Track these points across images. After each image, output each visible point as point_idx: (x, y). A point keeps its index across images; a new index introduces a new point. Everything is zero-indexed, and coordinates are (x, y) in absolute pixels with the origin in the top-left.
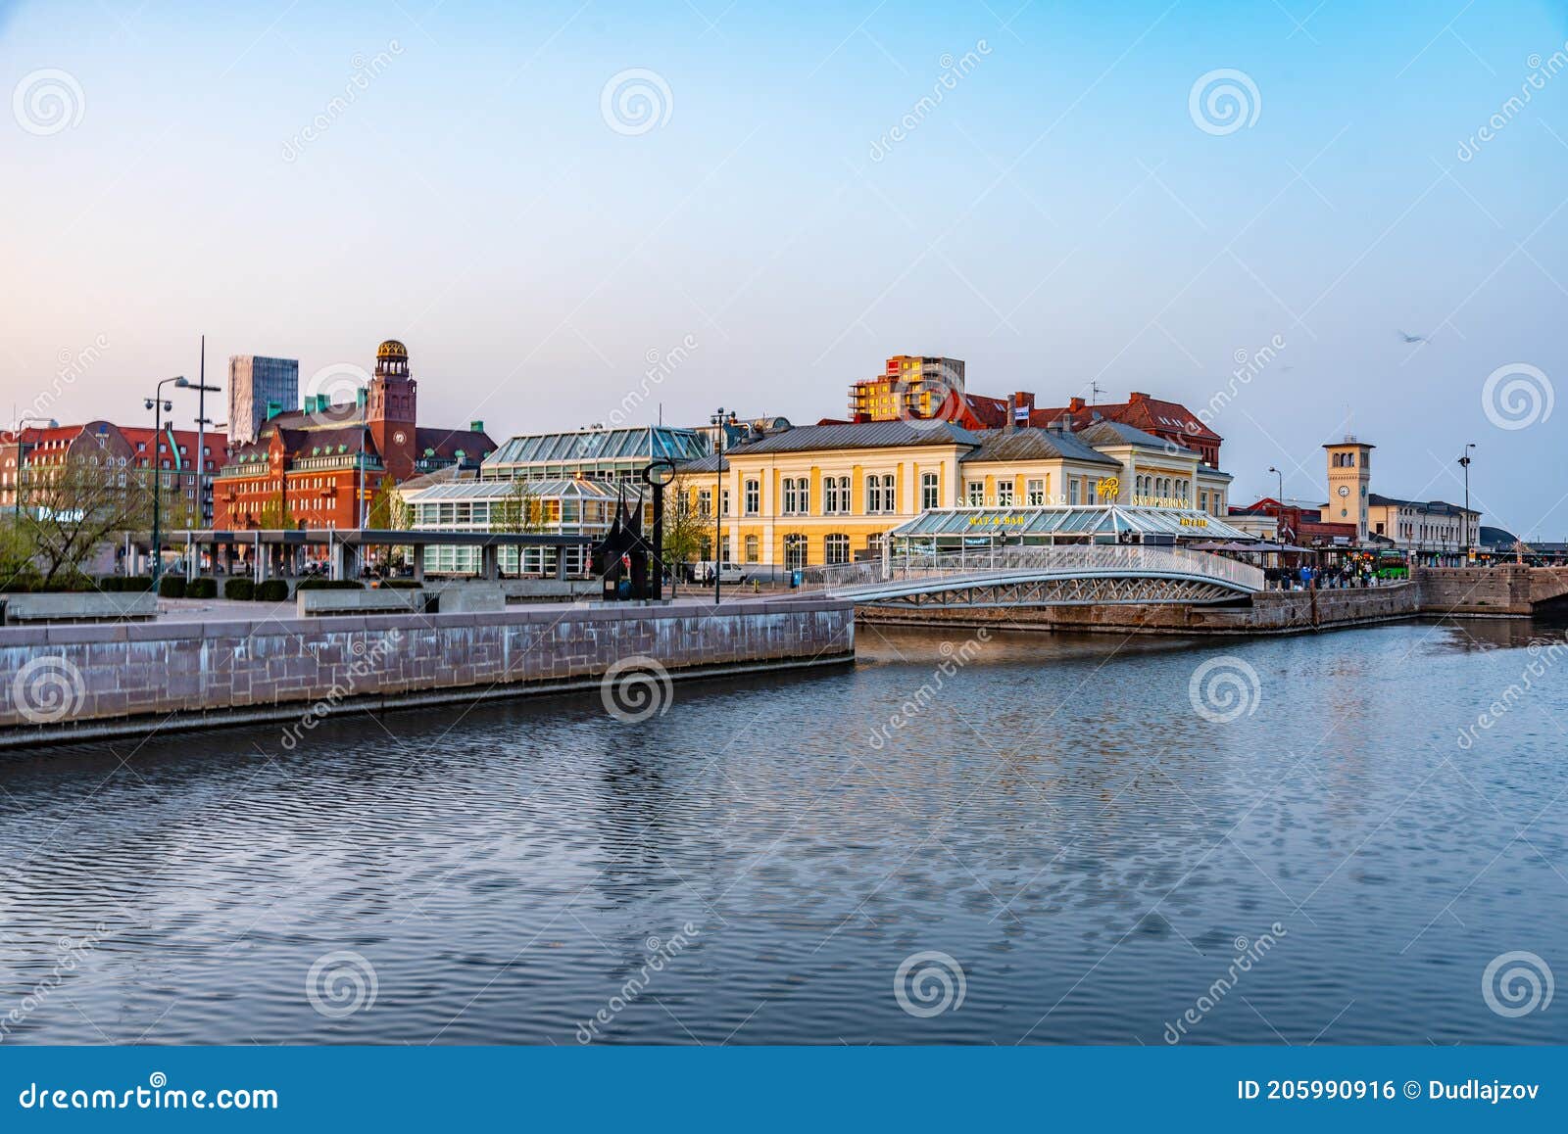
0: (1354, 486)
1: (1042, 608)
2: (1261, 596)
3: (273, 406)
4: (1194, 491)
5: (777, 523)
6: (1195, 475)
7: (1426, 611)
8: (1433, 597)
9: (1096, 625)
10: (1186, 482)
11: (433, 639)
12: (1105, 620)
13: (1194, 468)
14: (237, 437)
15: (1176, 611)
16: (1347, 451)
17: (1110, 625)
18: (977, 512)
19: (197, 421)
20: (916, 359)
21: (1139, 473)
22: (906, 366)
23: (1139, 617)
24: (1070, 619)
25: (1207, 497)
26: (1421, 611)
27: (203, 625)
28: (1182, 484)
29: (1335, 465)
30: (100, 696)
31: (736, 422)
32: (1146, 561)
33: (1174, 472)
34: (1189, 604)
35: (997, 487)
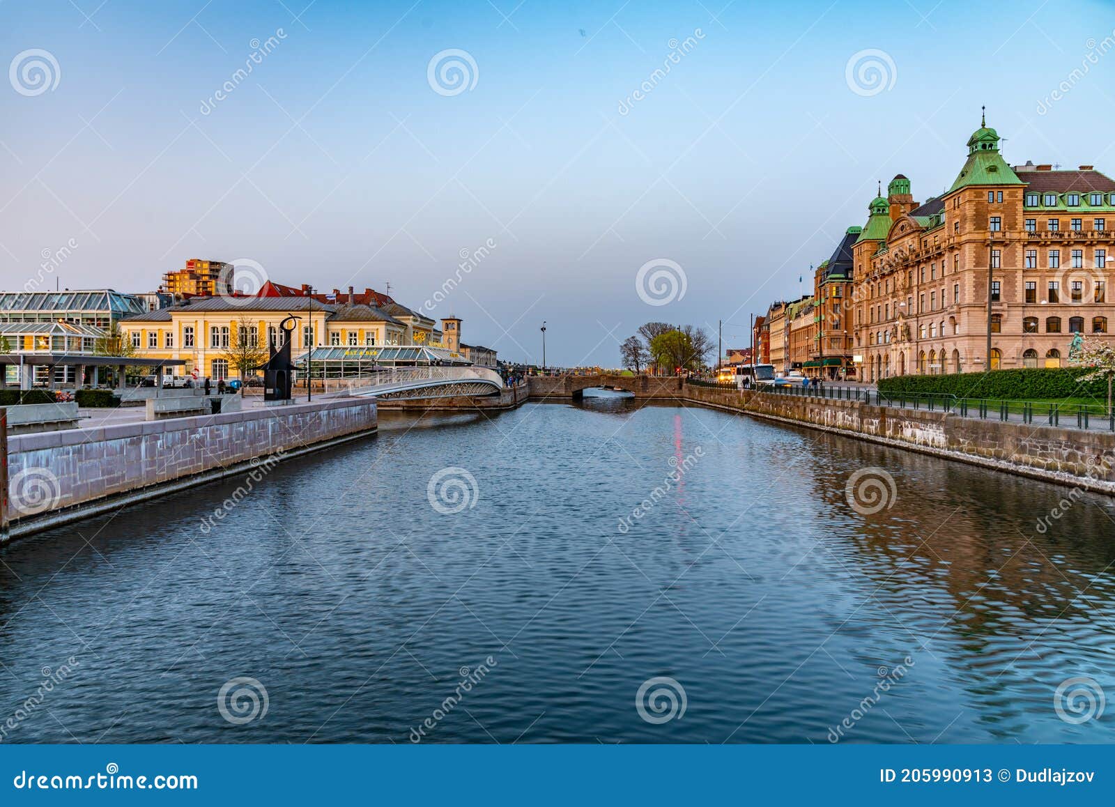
0: (454, 338)
2: (504, 391)
5: (206, 352)
11: (242, 429)
16: (451, 322)
18: (330, 349)
20: (206, 262)
22: (199, 265)
27: (104, 430)
30: (91, 483)
31: (162, 291)
32: (450, 376)
35: (348, 335)
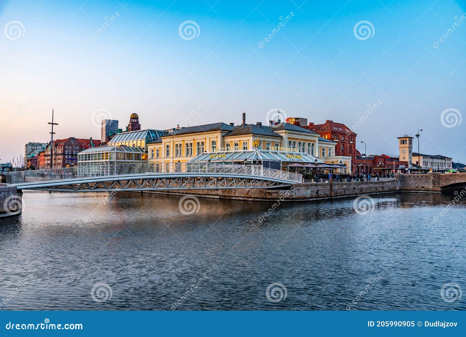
0: (407, 150)
1: (218, 190)
3: (111, 133)
4: (317, 147)
5: (174, 159)
6: (317, 142)
7: (402, 190)
8: (406, 185)
9: (234, 196)
10: (313, 144)
12: (237, 195)
13: (317, 139)
14: (103, 141)
15: (260, 191)
16: (405, 139)
17: (238, 197)
19: (51, 133)
20: (293, 118)
21: (290, 140)
22: (291, 120)
23: (247, 194)
24: (226, 194)
25: (325, 150)
26: (400, 190)
28: (311, 145)
29: (401, 144)
33: (307, 140)
34: (265, 189)
35: (234, 145)
